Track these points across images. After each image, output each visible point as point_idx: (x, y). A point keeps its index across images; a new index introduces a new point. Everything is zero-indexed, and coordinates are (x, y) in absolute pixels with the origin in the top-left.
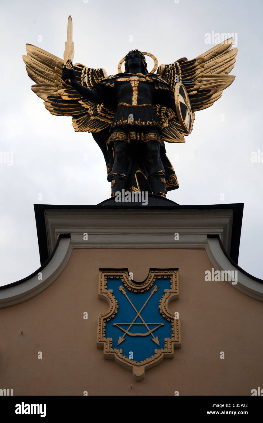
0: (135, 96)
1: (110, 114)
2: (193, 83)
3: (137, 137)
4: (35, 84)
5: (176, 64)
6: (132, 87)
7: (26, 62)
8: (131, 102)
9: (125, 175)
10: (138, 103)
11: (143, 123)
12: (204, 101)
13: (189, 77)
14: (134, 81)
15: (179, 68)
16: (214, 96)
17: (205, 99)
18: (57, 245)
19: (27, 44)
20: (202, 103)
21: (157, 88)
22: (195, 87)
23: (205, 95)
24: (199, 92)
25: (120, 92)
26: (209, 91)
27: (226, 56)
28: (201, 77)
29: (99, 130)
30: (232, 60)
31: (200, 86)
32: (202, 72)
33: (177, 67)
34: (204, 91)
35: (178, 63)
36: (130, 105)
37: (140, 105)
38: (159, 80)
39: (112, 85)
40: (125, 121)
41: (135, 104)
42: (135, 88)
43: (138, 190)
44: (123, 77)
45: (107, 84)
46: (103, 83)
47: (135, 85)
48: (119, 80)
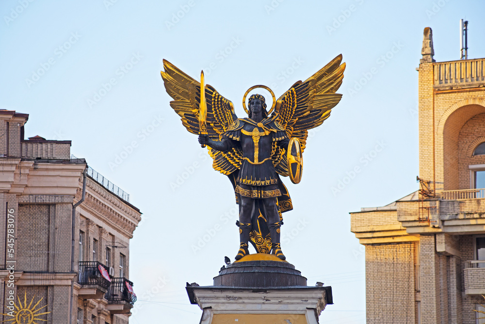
0: (256, 153)
2: (306, 105)
3: (258, 195)
4: (173, 100)
5: (292, 91)
6: (253, 143)
7: (164, 79)
8: (253, 160)
9: (249, 224)
10: (258, 160)
11: (263, 183)
12: (315, 121)
13: (303, 99)
14: (256, 135)
15: (295, 92)
16: (324, 115)
17: (316, 118)
19: (164, 60)
20: (314, 123)
21: (274, 140)
22: (308, 108)
23: (316, 114)
24: (311, 112)
26: (320, 110)
27: (336, 72)
28: (314, 97)
29: (229, 173)
30: (340, 76)
31: (312, 107)
32: (314, 92)
33: (292, 93)
34: (315, 111)
35: (293, 89)
36: (252, 163)
37: (260, 163)
38: (275, 131)
39: (238, 139)
40: (249, 181)
41: (256, 162)
42: (256, 144)
43: (260, 234)
44: (247, 127)
45: (234, 138)
46: (231, 137)
47: (256, 141)
48: (244, 132)
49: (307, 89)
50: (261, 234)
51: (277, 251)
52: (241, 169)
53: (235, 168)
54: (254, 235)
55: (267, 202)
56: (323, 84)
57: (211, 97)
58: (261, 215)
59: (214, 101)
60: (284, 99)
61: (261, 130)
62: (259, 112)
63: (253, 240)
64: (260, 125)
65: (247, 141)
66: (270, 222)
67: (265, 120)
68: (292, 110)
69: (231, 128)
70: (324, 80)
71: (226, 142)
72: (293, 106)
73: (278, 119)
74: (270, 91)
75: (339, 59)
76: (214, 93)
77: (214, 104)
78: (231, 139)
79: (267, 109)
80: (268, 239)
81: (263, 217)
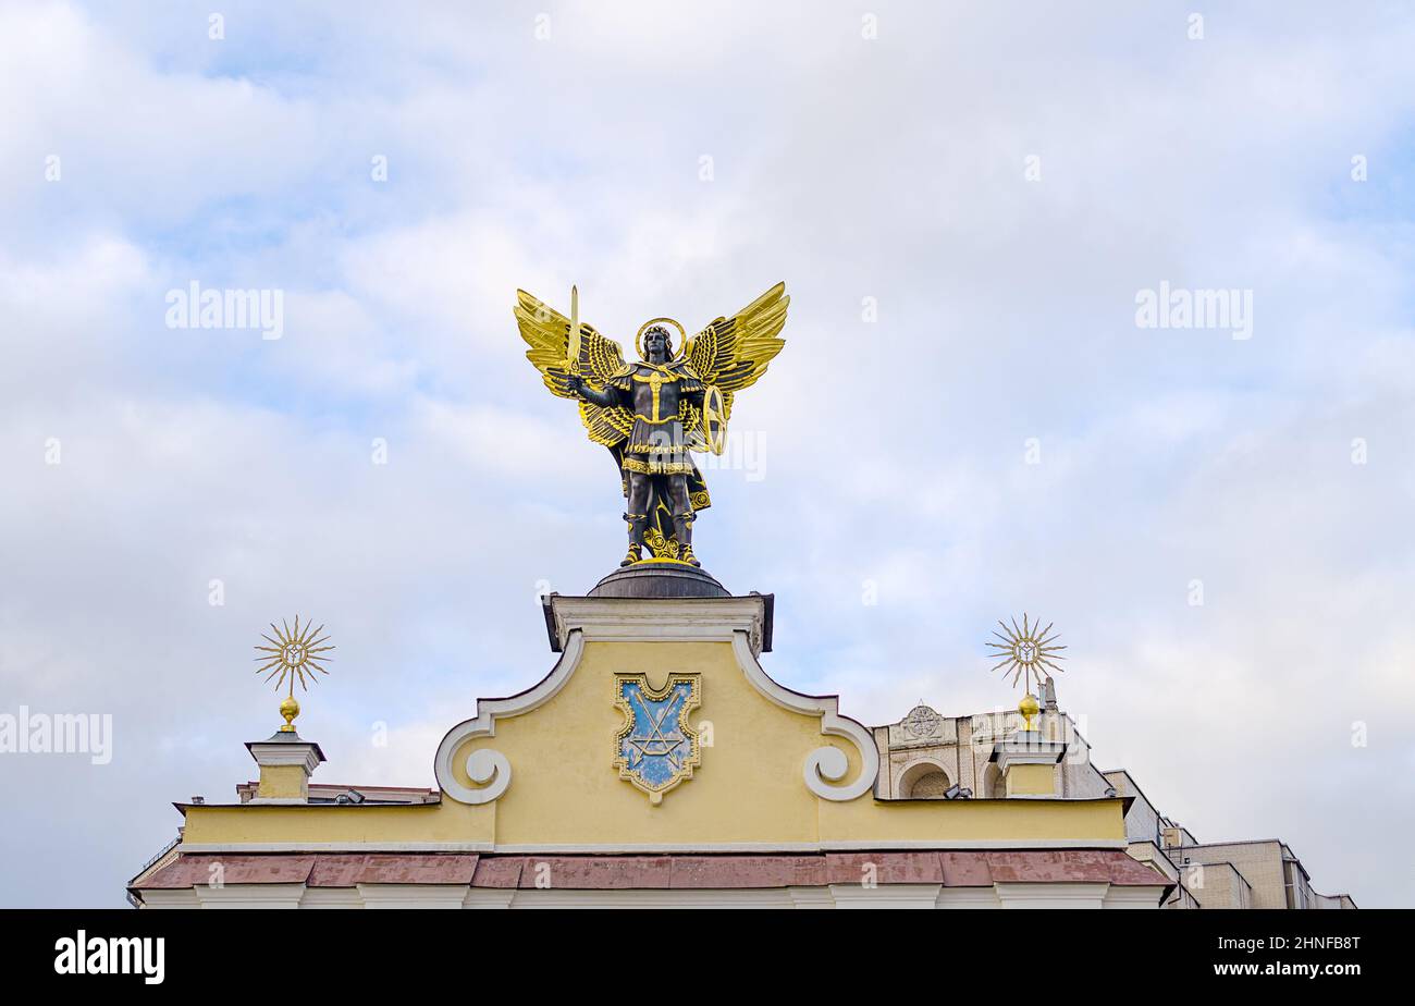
0: (656, 409)
1: (625, 419)
2: (730, 354)
4: (530, 348)
5: (710, 329)
6: (651, 392)
7: (518, 318)
8: (651, 415)
9: (644, 517)
10: (660, 419)
12: (744, 378)
13: (727, 345)
14: (655, 381)
15: (714, 333)
16: (758, 369)
17: (746, 374)
18: (568, 640)
19: (519, 290)
20: (742, 381)
21: (683, 390)
22: (735, 358)
23: (746, 368)
24: (739, 364)
25: (638, 398)
26: (753, 362)
27: (775, 309)
28: (742, 343)
29: (613, 443)
30: (782, 313)
31: (740, 356)
32: (744, 335)
33: (711, 335)
34: (745, 362)
35: (712, 328)
36: (649, 421)
37: (662, 421)
38: (686, 377)
39: (628, 388)
40: (644, 448)
41: (656, 420)
42: (656, 395)
43: (658, 533)
44: (642, 371)
45: (622, 387)
46: (617, 384)
47: (655, 390)
48: (636, 378)
49: (733, 330)
50: (661, 533)
51: (686, 554)
52: (631, 434)
53: (623, 435)
54: (650, 536)
55: (672, 480)
56: (756, 325)
57: (588, 341)
58: (662, 506)
59: (593, 345)
60: (698, 338)
61: (663, 374)
62: (660, 352)
63: (650, 542)
64: (662, 368)
65: (641, 390)
66: (677, 512)
67: (669, 364)
68: (710, 359)
69: (617, 374)
70: (756, 319)
71: (609, 392)
72: (712, 353)
73: (688, 363)
74: (678, 326)
75: (780, 288)
76: (593, 334)
77: (593, 350)
78: (617, 388)
79: (672, 350)
80: (672, 542)
81: (666, 509)
